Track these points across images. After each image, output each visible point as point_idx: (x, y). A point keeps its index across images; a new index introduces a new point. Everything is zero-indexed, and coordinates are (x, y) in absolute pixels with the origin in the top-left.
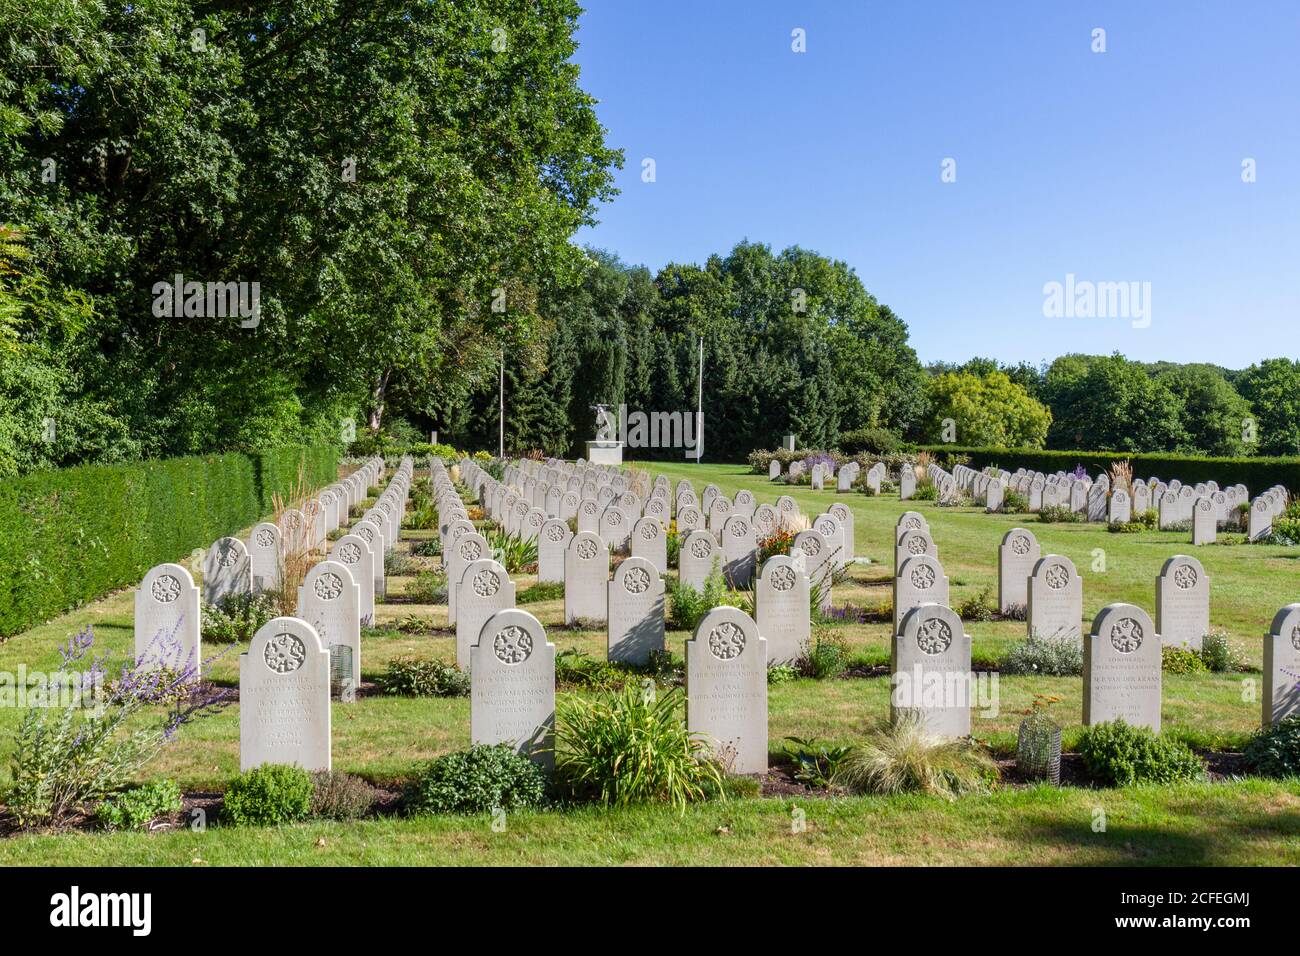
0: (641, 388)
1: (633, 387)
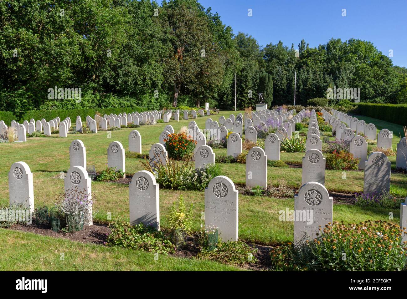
0: (283, 87)
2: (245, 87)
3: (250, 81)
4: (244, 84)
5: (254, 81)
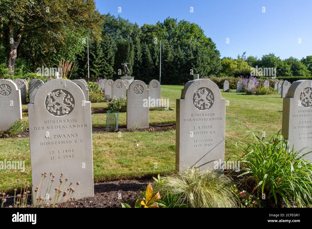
1: (136, 59)
2: (95, 56)
3: (101, 49)
4: (94, 52)
5: (105, 49)
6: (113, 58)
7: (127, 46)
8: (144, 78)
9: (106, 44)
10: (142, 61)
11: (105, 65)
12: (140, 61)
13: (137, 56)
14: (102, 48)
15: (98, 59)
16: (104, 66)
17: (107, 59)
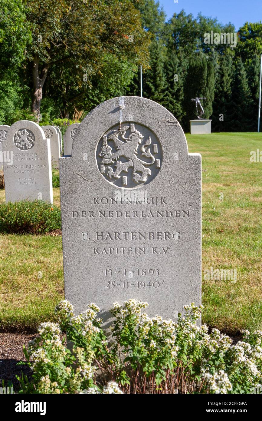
0: (225, 90)
1: (221, 89)
2: (154, 88)
3: (163, 76)
4: (152, 81)
5: (170, 76)
6: (182, 88)
7: (202, 69)
8: (233, 121)
9: (172, 67)
10: (231, 91)
11: (169, 102)
12: (227, 91)
13: (222, 84)
14: (165, 74)
15: (159, 93)
16: (168, 104)
17: (173, 91)
